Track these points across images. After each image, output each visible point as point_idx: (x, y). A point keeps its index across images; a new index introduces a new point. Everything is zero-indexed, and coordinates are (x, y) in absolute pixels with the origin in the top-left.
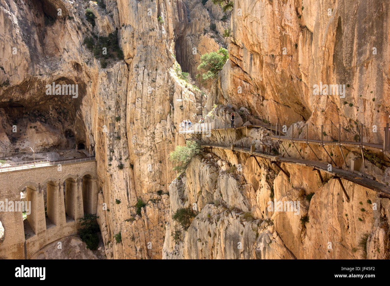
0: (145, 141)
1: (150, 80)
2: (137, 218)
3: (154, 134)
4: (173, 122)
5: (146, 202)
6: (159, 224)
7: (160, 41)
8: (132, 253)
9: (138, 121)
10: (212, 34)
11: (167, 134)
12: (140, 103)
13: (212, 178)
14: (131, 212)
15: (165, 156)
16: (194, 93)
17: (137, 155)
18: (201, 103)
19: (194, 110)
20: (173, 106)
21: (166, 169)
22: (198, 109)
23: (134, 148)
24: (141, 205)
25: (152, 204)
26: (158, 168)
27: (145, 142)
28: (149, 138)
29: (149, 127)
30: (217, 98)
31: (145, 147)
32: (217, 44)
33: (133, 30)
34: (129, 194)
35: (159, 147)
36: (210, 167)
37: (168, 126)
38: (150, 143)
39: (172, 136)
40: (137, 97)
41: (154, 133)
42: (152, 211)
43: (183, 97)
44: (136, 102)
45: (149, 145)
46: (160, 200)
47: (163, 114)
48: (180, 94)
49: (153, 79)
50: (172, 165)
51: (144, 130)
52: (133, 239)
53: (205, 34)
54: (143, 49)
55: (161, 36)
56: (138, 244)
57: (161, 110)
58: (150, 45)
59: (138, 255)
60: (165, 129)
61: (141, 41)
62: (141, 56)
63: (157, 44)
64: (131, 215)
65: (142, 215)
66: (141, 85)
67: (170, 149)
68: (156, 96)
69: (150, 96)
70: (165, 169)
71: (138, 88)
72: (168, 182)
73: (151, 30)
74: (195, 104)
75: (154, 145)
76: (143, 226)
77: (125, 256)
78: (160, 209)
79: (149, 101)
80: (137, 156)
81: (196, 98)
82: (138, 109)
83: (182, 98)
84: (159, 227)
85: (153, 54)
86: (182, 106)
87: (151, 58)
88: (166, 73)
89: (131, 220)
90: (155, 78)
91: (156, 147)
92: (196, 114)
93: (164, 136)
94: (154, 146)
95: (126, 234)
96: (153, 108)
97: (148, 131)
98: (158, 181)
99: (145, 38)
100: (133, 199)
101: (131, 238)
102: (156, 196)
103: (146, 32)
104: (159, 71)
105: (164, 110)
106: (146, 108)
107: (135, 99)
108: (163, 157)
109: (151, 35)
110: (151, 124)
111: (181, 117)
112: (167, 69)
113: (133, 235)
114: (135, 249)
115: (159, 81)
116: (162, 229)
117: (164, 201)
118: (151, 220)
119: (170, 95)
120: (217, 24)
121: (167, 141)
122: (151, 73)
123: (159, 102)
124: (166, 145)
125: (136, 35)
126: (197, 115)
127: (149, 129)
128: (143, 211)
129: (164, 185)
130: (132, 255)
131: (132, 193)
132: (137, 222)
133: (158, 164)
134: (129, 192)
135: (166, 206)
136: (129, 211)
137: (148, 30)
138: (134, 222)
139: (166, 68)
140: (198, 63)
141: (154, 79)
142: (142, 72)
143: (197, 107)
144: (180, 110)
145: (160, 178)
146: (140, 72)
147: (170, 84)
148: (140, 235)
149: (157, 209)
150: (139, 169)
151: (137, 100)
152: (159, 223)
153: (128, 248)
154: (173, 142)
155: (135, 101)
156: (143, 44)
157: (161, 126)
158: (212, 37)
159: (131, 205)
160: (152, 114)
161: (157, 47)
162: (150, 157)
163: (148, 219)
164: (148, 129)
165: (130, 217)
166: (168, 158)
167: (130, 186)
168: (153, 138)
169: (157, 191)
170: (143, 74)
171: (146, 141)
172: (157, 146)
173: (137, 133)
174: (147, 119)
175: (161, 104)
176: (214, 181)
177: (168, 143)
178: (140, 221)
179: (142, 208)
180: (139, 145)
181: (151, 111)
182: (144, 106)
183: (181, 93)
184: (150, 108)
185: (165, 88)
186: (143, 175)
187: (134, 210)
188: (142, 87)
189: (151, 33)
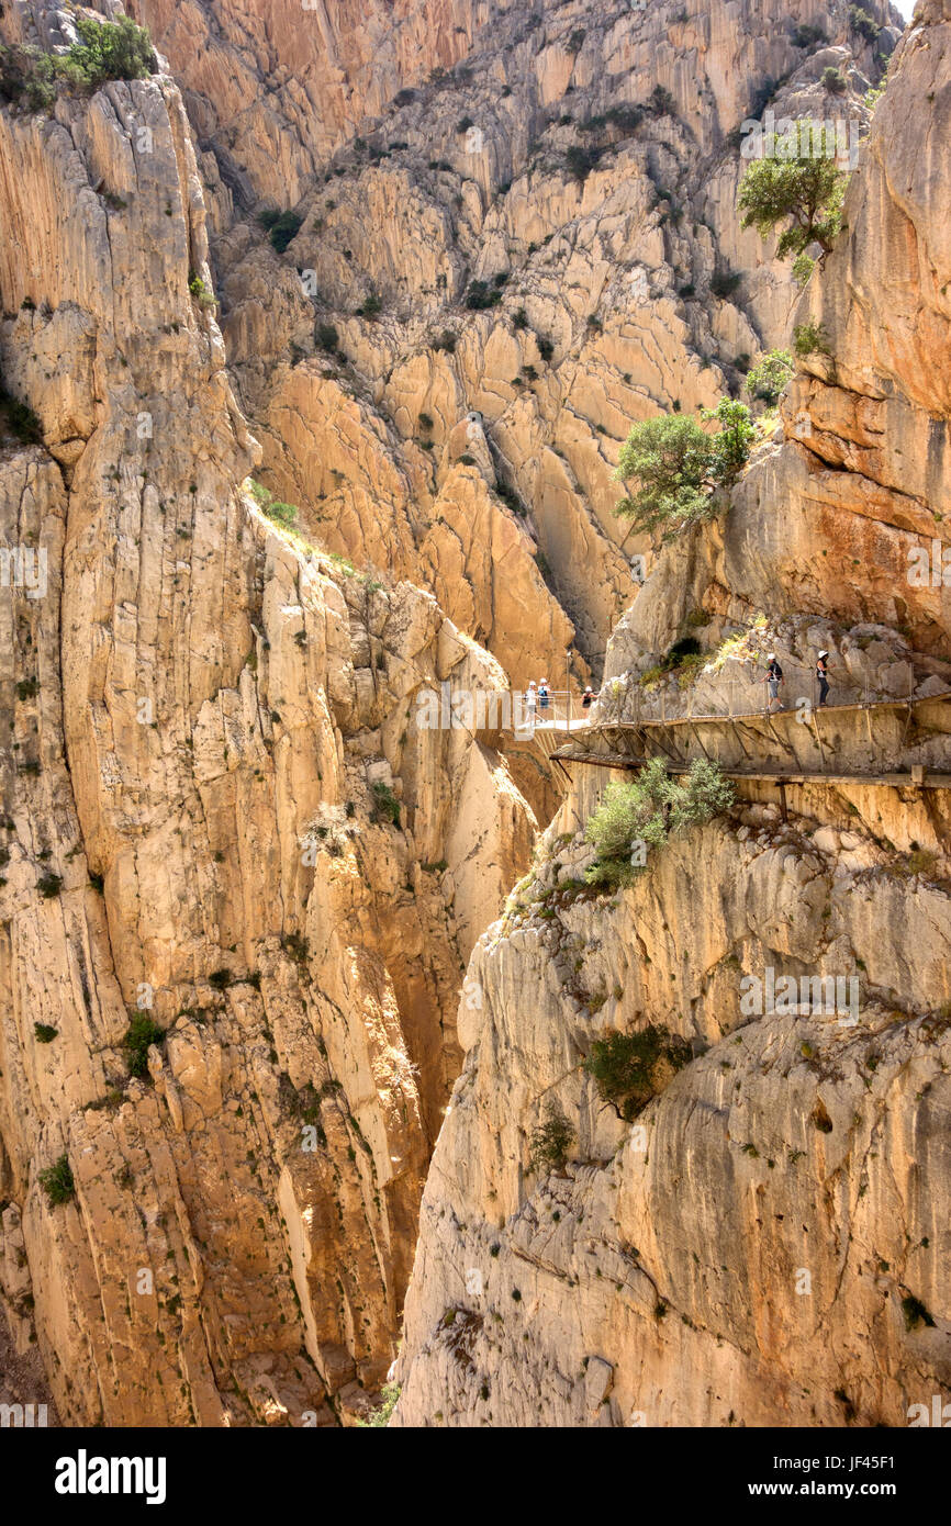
0: (156, 776)
1: (170, 528)
2: (134, 1089)
3: (191, 748)
4: (265, 697)
5: (164, 1024)
6: (228, 1106)
7: (204, 375)
8: (127, 1239)
9: (125, 694)
10: (326, 365)
11: (247, 745)
12: (134, 622)
13: (812, 902)
14: (105, 1071)
15: (236, 834)
16: (338, 583)
17: (125, 833)
18: (366, 624)
19: (343, 648)
20: (263, 633)
21: (240, 885)
22: (356, 646)
23: (110, 806)
24: (145, 1037)
25: (193, 1028)
26: (210, 884)
27: (154, 782)
28: (170, 763)
29: (169, 718)
30: (688, 593)
31: (157, 800)
32: (350, 402)
33: (92, 325)
34: (94, 997)
35: (215, 799)
36: (799, 858)
37: (248, 714)
38: (176, 782)
39: (263, 751)
40: (118, 597)
41: (190, 742)
42: (194, 1056)
43: (305, 600)
44: (117, 618)
45: (173, 790)
46: (223, 1008)
47: (226, 666)
48: (293, 586)
49: (180, 527)
50: (268, 867)
51: (152, 733)
52: (127, 1179)
53: (295, 362)
54: (137, 403)
55: (209, 357)
56: (151, 1195)
57: (217, 650)
58: (164, 388)
59: (151, 1240)
60: (236, 726)
61: (128, 371)
62: (127, 430)
63: (192, 387)
64: (108, 1083)
65: (156, 1076)
66: (135, 548)
67: (258, 803)
68: (193, 594)
69: (172, 595)
70: (237, 886)
71: (121, 563)
72: (250, 934)
73: (167, 331)
74: (347, 625)
75: (190, 790)
76: (165, 1122)
77: (95, 1255)
78: (228, 1045)
79: (166, 614)
80: (123, 838)
81: (349, 603)
82: (125, 648)
83: (300, 603)
84: (229, 1118)
85: (177, 427)
86: (301, 635)
87: (170, 441)
88: (232, 504)
89: (110, 1103)
90: (189, 524)
91: (199, 799)
92: (350, 665)
93: (233, 753)
94: (194, 794)
95: (91, 1163)
96: (183, 641)
97: (166, 735)
98: (214, 933)
99: (142, 359)
100: (108, 1016)
101: (115, 1177)
102: (206, 995)
103: (147, 336)
104: (203, 496)
105: (227, 650)
106: (156, 644)
107: (111, 607)
108: (228, 838)
109: (169, 349)
110: (177, 705)
111: (299, 675)
112: (234, 489)
113: (128, 1163)
114: (139, 1221)
115: (207, 535)
116: (242, 1123)
117: (241, 1010)
118: (192, 1092)
119: (249, 589)
120: (341, 328)
121: (246, 774)
122: (172, 501)
123: (207, 618)
124: (241, 787)
125: (104, 347)
126: (355, 668)
127: (170, 728)
128: (159, 1060)
129: (233, 949)
130: (127, 1247)
131: (106, 991)
132: (135, 1109)
133: (209, 866)
134: (92, 991)
135: (248, 1029)
136: (97, 1065)
137: (153, 328)
138: (125, 1108)
139: (231, 483)
140: (270, 472)
141: (184, 524)
142: (136, 495)
143: (352, 635)
144: (297, 648)
145: (218, 922)
146: (127, 496)
147: (247, 545)
148: (153, 1158)
149: (216, 1047)
150: (132, 890)
151: (117, 609)
152: (225, 1103)
153: (110, 1220)
154: (268, 776)
155: (112, 613)
156: (136, 384)
157: (219, 714)
158: (327, 375)
159: (105, 1039)
160: (180, 667)
161: (192, 398)
162: (176, 840)
163: (180, 1090)
164: (165, 726)
165: (102, 1091)
166: (249, 839)
167: (93, 964)
168: (189, 763)
169: (208, 974)
170: (142, 504)
171: (161, 777)
172: (205, 792)
173: (122, 746)
174: (161, 687)
175: (217, 626)
176: (820, 911)
177: (249, 781)
178: (149, 1104)
179: (153, 1050)
180: (130, 791)
181: (177, 655)
182: (148, 636)
183: (297, 584)
184: (172, 641)
185: (228, 563)
186: (153, 915)
187: (119, 1058)
188: (137, 556)
189: (168, 343)
